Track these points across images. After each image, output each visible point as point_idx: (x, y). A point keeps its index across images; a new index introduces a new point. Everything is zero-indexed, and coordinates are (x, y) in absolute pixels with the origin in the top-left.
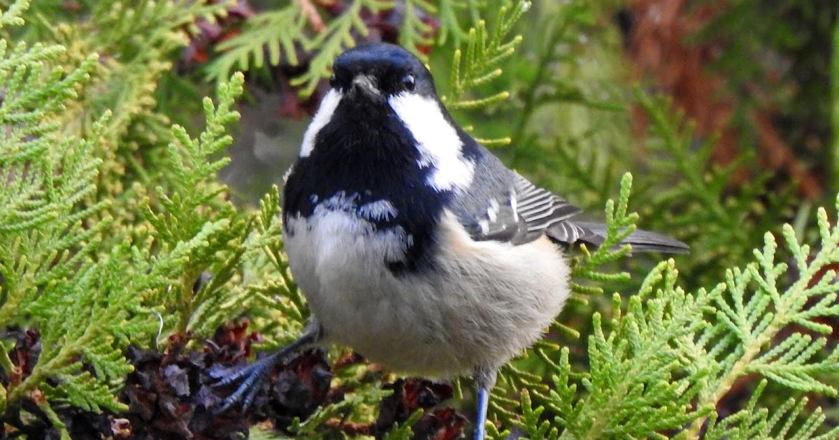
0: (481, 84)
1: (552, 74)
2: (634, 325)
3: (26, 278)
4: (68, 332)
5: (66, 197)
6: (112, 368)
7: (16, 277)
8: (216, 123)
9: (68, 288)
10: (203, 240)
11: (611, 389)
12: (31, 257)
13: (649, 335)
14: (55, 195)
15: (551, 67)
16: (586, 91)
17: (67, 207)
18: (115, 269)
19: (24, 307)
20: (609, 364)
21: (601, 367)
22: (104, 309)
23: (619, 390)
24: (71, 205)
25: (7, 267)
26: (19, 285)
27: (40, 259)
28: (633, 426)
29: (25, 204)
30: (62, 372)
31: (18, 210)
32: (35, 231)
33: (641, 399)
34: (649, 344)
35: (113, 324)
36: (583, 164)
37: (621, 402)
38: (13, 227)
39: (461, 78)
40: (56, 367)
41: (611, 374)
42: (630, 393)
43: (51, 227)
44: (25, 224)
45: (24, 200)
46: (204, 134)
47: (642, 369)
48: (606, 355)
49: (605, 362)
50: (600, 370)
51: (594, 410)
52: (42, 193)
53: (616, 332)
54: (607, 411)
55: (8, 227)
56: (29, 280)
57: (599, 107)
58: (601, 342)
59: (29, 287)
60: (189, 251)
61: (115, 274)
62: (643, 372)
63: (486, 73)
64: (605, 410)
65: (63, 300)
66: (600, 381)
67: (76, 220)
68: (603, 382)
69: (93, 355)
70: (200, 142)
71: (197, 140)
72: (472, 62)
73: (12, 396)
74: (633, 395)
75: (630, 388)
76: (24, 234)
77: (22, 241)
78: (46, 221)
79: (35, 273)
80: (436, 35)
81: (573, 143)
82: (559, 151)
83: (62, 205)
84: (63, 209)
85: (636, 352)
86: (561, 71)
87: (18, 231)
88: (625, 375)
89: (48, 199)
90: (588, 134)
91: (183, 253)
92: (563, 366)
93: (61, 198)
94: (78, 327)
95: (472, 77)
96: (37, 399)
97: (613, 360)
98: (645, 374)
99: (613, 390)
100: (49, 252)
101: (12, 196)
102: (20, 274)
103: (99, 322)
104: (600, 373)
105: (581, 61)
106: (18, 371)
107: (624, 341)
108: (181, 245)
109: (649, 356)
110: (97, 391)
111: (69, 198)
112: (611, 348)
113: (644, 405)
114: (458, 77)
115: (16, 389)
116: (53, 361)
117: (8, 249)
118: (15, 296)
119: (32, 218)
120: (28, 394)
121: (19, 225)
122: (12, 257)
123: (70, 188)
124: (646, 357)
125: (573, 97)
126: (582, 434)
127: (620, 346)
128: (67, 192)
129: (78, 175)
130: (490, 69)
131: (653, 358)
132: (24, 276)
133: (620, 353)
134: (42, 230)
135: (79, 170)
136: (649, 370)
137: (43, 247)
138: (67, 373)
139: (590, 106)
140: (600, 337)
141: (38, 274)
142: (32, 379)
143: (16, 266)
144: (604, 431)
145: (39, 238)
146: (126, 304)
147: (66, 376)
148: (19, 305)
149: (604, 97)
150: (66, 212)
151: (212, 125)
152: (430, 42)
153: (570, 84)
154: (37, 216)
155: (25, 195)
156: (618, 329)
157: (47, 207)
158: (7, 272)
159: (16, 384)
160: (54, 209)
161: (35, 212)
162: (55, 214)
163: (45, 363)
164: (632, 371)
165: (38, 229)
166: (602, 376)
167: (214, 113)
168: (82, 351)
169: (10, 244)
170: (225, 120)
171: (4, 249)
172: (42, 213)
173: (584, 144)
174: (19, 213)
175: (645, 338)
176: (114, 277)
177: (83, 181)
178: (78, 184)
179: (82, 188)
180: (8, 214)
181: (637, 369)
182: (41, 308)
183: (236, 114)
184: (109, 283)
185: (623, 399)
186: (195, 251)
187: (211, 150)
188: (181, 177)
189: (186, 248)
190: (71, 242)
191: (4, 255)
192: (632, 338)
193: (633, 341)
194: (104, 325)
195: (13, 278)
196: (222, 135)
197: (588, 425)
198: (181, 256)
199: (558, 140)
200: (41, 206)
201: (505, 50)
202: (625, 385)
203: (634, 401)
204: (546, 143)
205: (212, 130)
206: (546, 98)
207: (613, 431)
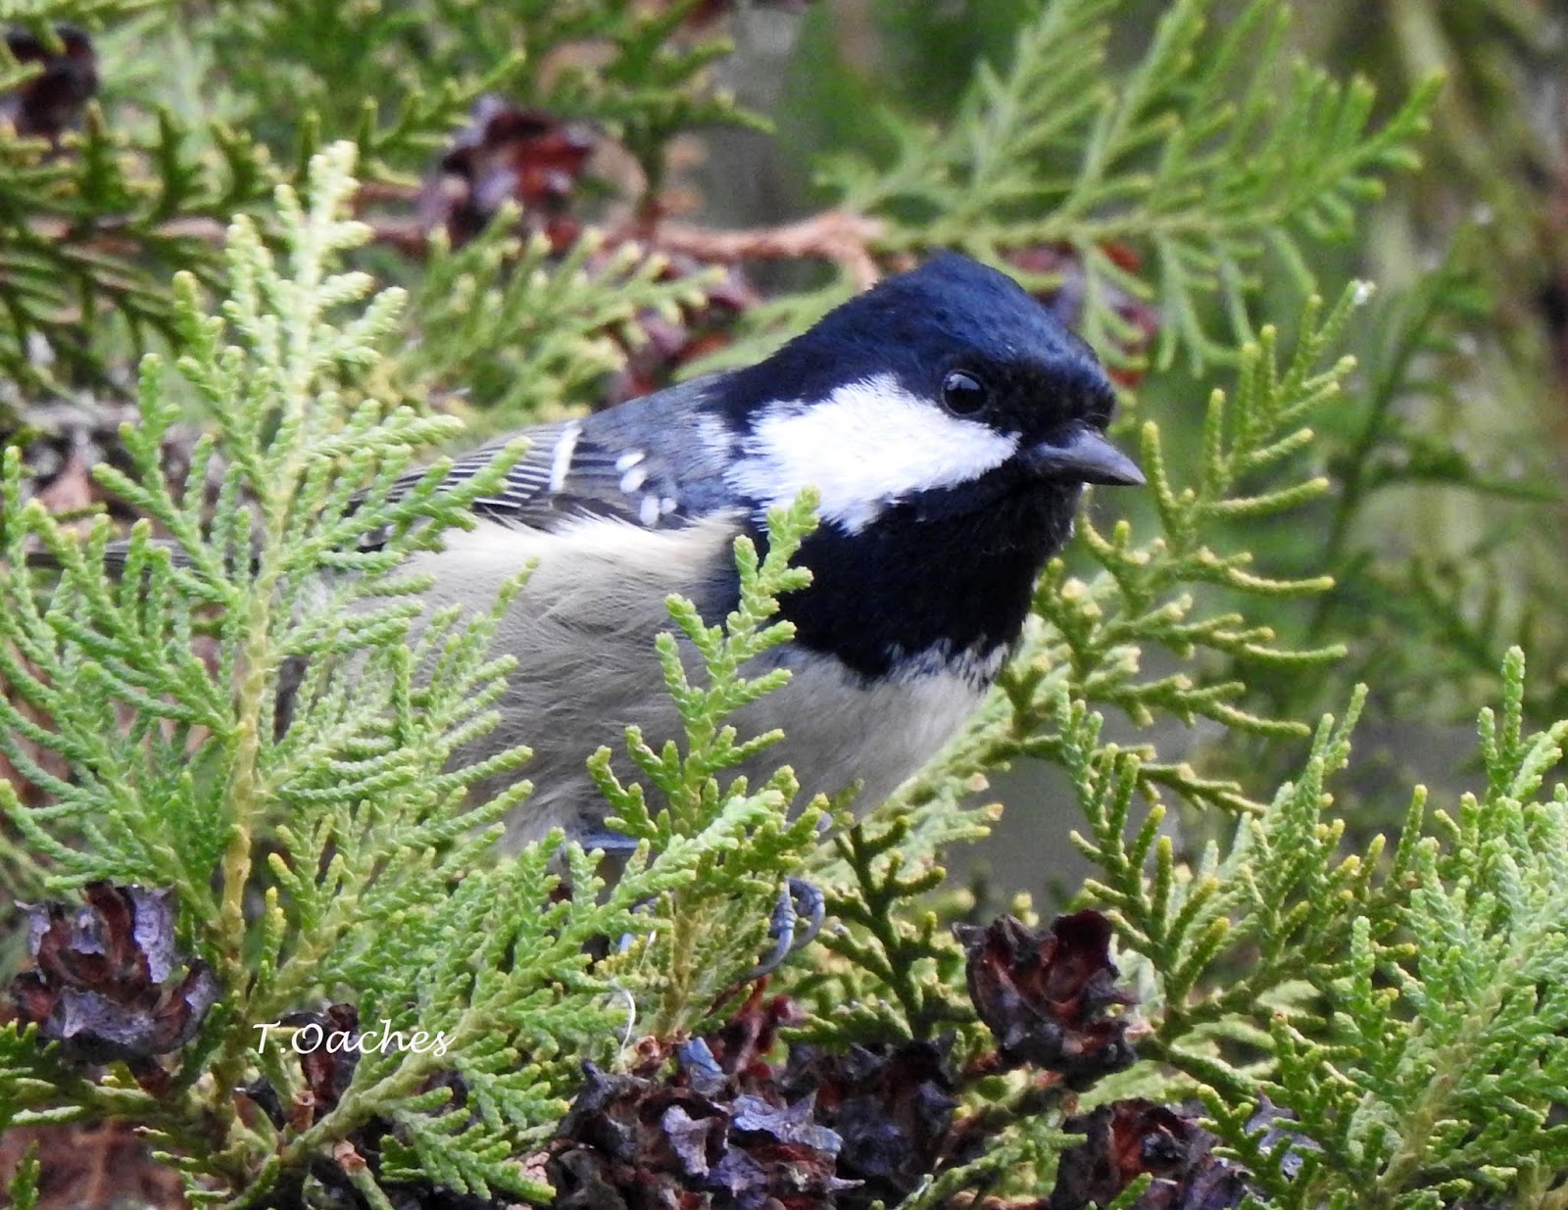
0: (1267, 461)
1: (1400, 421)
2: (1508, 860)
3: (342, 904)
4: (421, 1021)
5: (436, 733)
6: (517, 1105)
7: (318, 901)
8: (761, 592)
9: (429, 931)
10: (726, 835)
11: (1465, 1001)
12: (353, 859)
13: (1542, 881)
14: (412, 731)
15: (1399, 406)
16: (1476, 457)
17: (436, 756)
18: (530, 891)
19: (333, 966)
20: (1457, 947)
21: (1440, 957)
22: (501, 974)
23: (1482, 1002)
24: (446, 752)
25: (300, 876)
26: (325, 918)
27: (372, 865)
28: (1518, 1078)
29: (348, 746)
30: (405, 1107)
31: (333, 757)
32: (365, 804)
33: (1532, 1019)
34: (1541, 900)
35: (522, 1008)
36: (1470, 613)
37: (1490, 1027)
38: (321, 792)
39: (1227, 448)
40: (390, 1095)
41: (1464, 968)
42: (1507, 1007)
43: (400, 796)
44: (346, 788)
45: (347, 735)
46: (733, 616)
47: (1530, 953)
48: (1450, 928)
49: (1450, 943)
50: (1440, 962)
51: (1433, 1047)
52: (386, 724)
53: (1471, 876)
54: (1458, 1051)
55: (310, 793)
56: (345, 908)
57: (1505, 491)
58: (1439, 901)
59: (345, 923)
60: (696, 858)
61: (530, 899)
62: (1532, 960)
63: (1277, 437)
64: (1455, 1046)
65: (416, 956)
66: (1440, 985)
67: (455, 785)
68: (1446, 988)
69: (476, 1074)
70: (726, 633)
71: (718, 627)
72: (1249, 414)
73: (292, 1151)
74: (1514, 1011)
75: (1507, 997)
76: (342, 810)
77: (336, 823)
78: (391, 785)
79: (361, 894)
80: (1152, 346)
81: (1447, 571)
82: (1419, 587)
83: (426, 750)
84: (429, 760)
85: (1513, 917)
86: (1420, 416)
87: (330, 801)
88: (1493, 970)
89: (399, 738)
90: (1481, 551)
91: (682, 862)
92: (1359, 957)
93: (426, 736)
94: (444, 1010)
95: (1249, 446)
96: (346, 1163)
97: (1467, 938)
98: (1538, 964)
99: (1471, 1002)
100: (394, 851)
101: (322, 727)
102: (329, 894)
103: (492, 1002)
104: (1440, 968)
105: (1463, 393)
106: (305, 1100)
107: (1488, 896)
108: (679, 845)
109: (1545, 924)
110: (485, 1153)
111: (443, 735)
112: (1461, 913)
113: (1539, 1030)
114: (1218, 447)
115: (301, 1138)
116: (386, 1081)
117: (306, 839)
118: (314, 941)
119: (362, 777)
120: (327, 1151)
121: (335, 791)
122: (312, 856)
123: (447, 716)
124: (1536, 927)
125: (1446, 470)
126: (1409, 1102)
127: (1480, 906)
128: (439, 725)
129: (463, 688)
130: (1285, 429)
131: (1552, 931)
132: (337, 899)
133: (1481, 923)
134: (381, 803)
135: (467, 678)
136: (1544, 955)
137: (381, 839)
138: (415, 1110)
139: (1485, 490)
140: (1434, 890)
141: (366, 897)
142: (337, 1117)
143: (320, 879)
144: (1454, 1092)
145: (373, 817)
146: (554, 966)
147: (414, 1116)
148: (322, 958)
149: (1514, 470)
150: (435, 767)
151: (753, 596)
152: (1138, 362)
153: (1440, 444)
154: (375, 773)
155: (349, 727)
156: (1474, 869)
157: (395, 755)
158: (300, 888)
159: (300, 1129)
160: (408, 761)
161: (368, 764)
162: (411, 770)
163: (367, 1086)
164: (1507, 961)
165: (372, 801)
166: (1444, 973)
167: (757, 570)
168: (452, 1063)
169: (312, 826)
170: (778, 584)
171: (298, 837)
172: (385, 768)
173: (1473, 573)
174: (336, 765)
175: (1534, 890)
176: (528, 907)
177: (474, 702)
178: (464, 708)
179: (470, 716)
180: (312, 765)
181: (1520, 956)
182: (365, 970)
183: (804, 575)
184: (517, 919)
185: (1491, 1021)
186: (707, 858)
187: (748, 651)
188: (683, 707)
189: (689, 852)
190: (441, 831)
191: (298, 853)
192: (1504, 890)
193: (1506, 896)
194: (504, 1010)
195: (312, 904)
196: (774, 619)
197: (1422, 1080)
198: (679, 868)
199: (1416, 564)
200: (382, 753)
201: (1318, 388)
202: (1494, 990)
203: (1517, 1025)
204: (1389, 570)
205: (751, 606)
206: (1389, 475)
207: (1475, 1091)
